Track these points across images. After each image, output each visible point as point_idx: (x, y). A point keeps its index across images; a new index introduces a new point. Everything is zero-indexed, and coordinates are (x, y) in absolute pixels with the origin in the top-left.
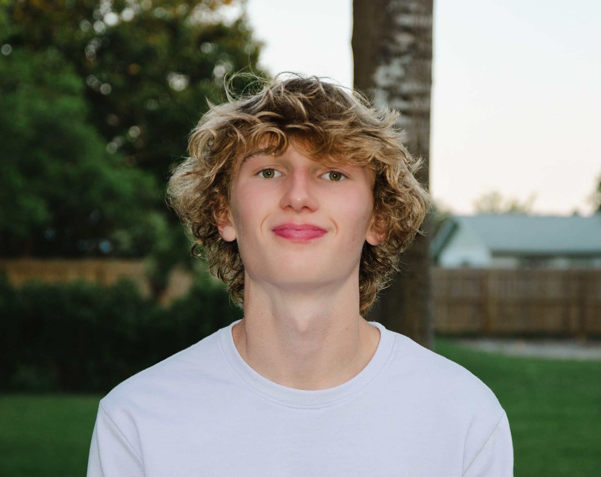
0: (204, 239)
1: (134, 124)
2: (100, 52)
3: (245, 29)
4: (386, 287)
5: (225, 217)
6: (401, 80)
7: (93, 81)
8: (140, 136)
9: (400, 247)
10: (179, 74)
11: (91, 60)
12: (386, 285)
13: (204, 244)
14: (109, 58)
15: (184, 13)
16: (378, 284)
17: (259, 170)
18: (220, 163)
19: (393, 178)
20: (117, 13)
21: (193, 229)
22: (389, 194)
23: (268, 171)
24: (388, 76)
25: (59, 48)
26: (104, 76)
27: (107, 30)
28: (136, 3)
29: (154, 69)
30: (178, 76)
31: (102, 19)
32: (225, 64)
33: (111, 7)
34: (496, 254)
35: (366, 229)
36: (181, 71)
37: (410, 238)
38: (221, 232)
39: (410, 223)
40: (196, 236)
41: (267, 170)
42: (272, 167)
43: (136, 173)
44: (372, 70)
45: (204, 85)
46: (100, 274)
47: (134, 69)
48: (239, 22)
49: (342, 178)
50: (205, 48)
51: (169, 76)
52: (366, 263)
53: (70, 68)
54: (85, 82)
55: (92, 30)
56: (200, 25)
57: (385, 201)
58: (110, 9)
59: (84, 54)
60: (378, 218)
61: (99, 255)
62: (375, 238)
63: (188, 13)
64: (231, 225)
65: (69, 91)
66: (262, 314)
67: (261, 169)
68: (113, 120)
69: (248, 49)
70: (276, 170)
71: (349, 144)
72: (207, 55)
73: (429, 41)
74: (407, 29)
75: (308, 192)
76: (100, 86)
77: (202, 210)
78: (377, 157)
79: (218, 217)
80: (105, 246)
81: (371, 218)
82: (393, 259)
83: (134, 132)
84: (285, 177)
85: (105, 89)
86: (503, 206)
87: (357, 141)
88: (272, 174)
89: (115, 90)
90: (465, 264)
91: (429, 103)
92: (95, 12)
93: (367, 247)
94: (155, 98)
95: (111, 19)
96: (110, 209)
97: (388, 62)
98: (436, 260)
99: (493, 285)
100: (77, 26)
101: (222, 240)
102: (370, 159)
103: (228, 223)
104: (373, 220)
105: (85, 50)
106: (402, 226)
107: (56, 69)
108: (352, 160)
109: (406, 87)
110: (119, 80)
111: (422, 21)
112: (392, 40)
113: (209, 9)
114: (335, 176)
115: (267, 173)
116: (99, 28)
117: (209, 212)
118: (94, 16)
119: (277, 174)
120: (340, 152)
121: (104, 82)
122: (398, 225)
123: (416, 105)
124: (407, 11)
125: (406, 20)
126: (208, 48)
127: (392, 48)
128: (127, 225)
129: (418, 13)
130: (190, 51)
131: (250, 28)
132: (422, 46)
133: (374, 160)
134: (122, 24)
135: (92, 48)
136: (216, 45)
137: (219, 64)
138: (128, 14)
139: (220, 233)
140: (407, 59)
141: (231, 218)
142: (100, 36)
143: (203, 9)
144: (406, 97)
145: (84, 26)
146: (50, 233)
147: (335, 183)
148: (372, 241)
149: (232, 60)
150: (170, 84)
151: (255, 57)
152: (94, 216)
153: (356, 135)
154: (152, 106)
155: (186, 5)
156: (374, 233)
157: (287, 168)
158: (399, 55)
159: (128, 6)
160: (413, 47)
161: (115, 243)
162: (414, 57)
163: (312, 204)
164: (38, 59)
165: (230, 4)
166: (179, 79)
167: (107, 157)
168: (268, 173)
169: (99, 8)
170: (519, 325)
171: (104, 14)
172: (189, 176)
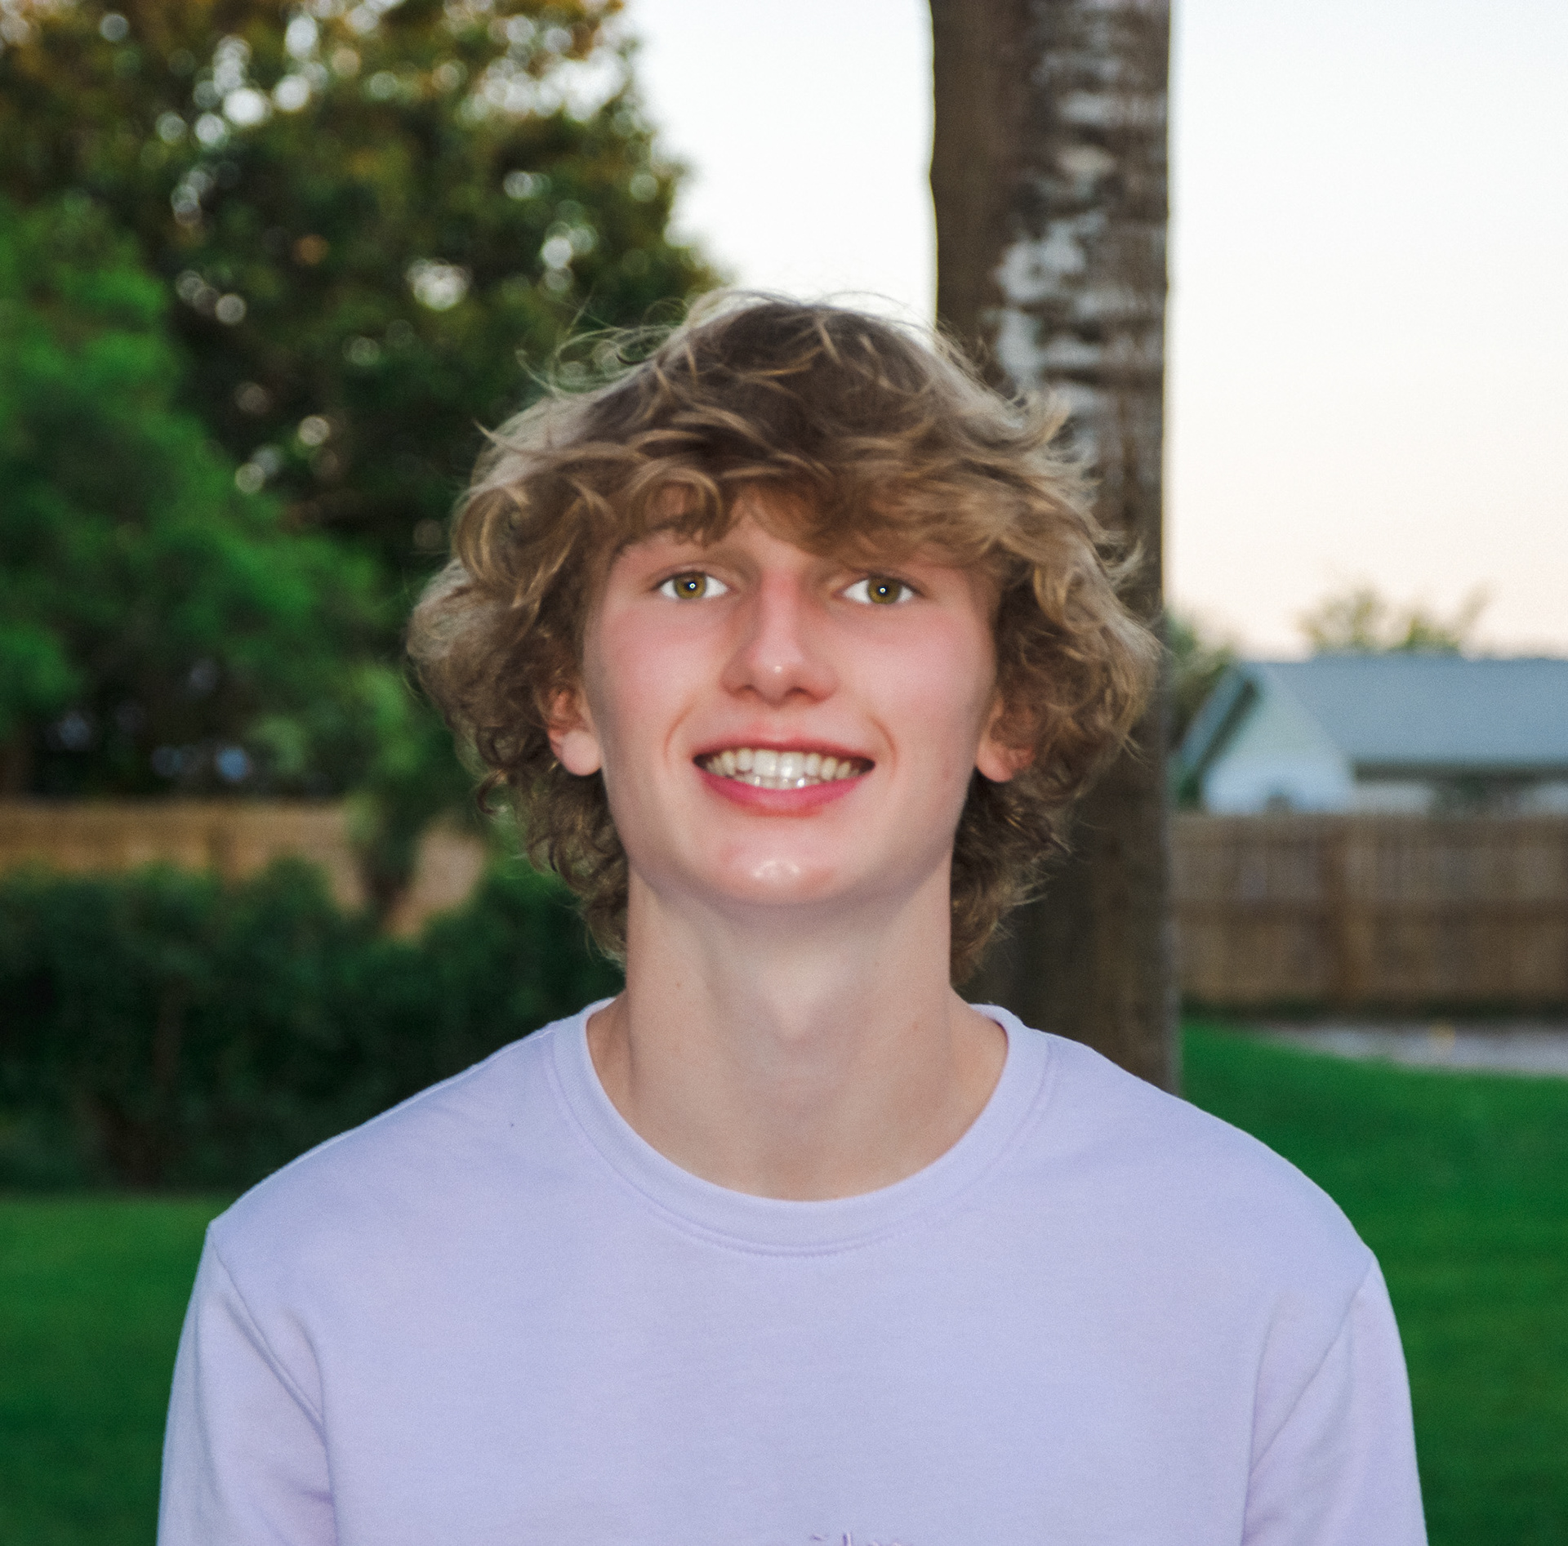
0: (510, 766)
1: (316, 410)
2: (212, 204)
3: (630, 127)
4: (1034, 900)
5: (570, 706)
6: (1075, 281)
7: (193, 287)
8: (328, 445)
9: (1074, 784)
10: (442, 263)
11: (189, 225)
12: (1035, 892)
13: (512, 780)
14: (239, 219)
15: (454, 85)
16: (1009, 893)
17: (661, 577)
18: (550, 563)
19: (1051, 591)
20: (261, 91)
21: (478, 742)
22: (1041, 642)
23: (688, 580)
24: (1037, 271)
25: (96, 194)
26: (226, 272)
27: (232, 138)
28: (313, 59)
29: (367, 249)
30: (438, 268)
31: (218, 108)
32: (572, 232)
33: (243, 74)
34: (1367, 772)
35: (977, 738)
36: (446, 255)
37: (1101, 763)
38: (558, 745)
39: (1103, 720)
40: (490, 763)
41: (687, 574)
42: (699, 568)
43: (318, 551)
44: (993, 256)
45: (514, 293)
46: (218, 843)
47: (311, 249)
48: (612, 108)
49: (906, 595)
50: (516, 186)
51: (414, 270)
52: (973, 830)
53: (127, 249)
54: (171, 290)
55: (190, 138)
56: (500, 118)
57: (1029, 660)
58: (240, 80)
59: (169, 210)
60: (1010, 707)
61: (216, 788)
62: (1005, 761)
63: (465, 89)
64: (585, 729)
65: (125, 318)
66: (678, 985)
67: (668, 573)
68: (252, 397)
69: (640, 185)
70: (711, 576)
71: (917, 503)
72: (524, 204)
73: (1159, 169)
74: (1091, 136)
75: (804, 646)
76: (212, 302)
77: (504, 688)
78: (1007, 540)
79: (550, 707)
80: (232, 762)
81: (989, 708)
82: (1053, 817)
83: (313, 432)
84: (737, 598)
85: (229, 309)
86: (1387, 630)
87: (942, 494)
88: (699, 590)
89: (257, 311)
90: (1278, 802)
91: (1161, 346)
92: (201, 90)
93: (980, 785)
94: (375, 333)
95: (246, 107)
96: (245, 656)
97: (1038, 234)
98: (1192, 792)
99: (1359, 860)
100: (147, 130)
101: (561, 767)
102: (985, 547)
103: (574, 721)
104: (998, 712)
105: (173, 197)
106: (1081, 725)
107: (88, 254)
108: (929, 547)
109: (1091, 304)
110: (268, 283)
111: (1136, 111)
112: (1051, 169)
113: (524, 75)
114: (883, 590)
115: (687, 586)
116: (210, 132)
117: (523, 693)
118: (196, 100)
119: (714, 588)
120: (894, 524)
121: (225, 290)
122: (1071, 724)
123: (1120, 353)
124: (1091, 84)
125: (1087, 109)
126: (524, 186)
127: (1050, 188)
128: (293, 703)
129: (1123, 87)
130: (471, 196)
131: (646, 125)
132: (1135, 182)
133: (998, 548)
134: (278, 121)
135: (190, 191)
136: (545, 176)
137: (553, 233)
138: (293, 94)
139: (556, 751)
140: (1092, 222)
141: (585, 711)
142: (213, 158)
143: (509, 76)
144: (1091, 333)
145: (169, 126)
146: (74, 729)
147: (885, 611)
148: (994, 769)
149: (591, 219)
150: (416, 292)
151: (658, 209)
152: (200, 677)
153: (943, 476)
154: (364, 355)
155: (457, 62)
156: (999, 747)
157: (743, 572)
158: (1071, 209)
159: (294, 72)
160: (1109, 187)
161: (262, 754)
162: (1113, 218)
163: (817, 679)
164: (35, 226)
165: (585, 59)
166: (441, 277)
167: (235, 505)
168: (688, 583)
169: (209, 77)
170: (1436, 980)
171: (226, 91)
172: (465, 599)
